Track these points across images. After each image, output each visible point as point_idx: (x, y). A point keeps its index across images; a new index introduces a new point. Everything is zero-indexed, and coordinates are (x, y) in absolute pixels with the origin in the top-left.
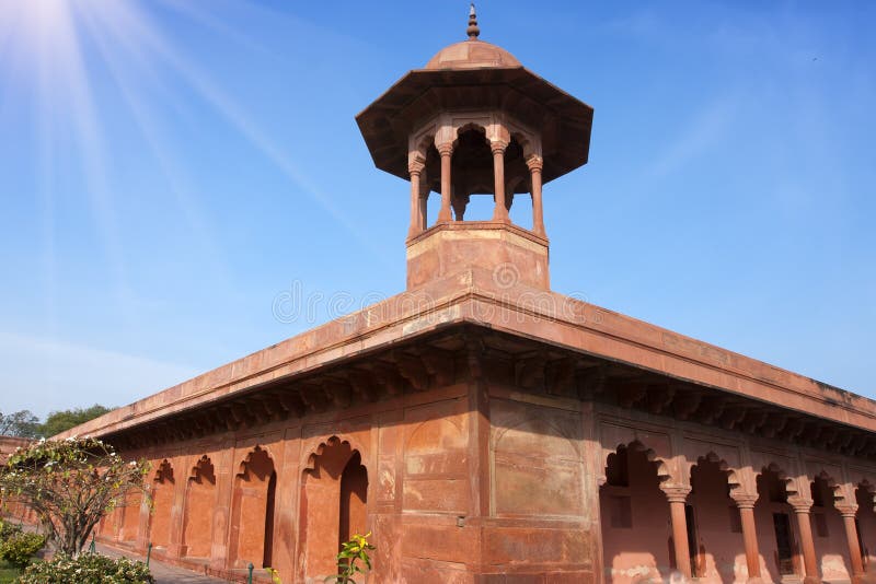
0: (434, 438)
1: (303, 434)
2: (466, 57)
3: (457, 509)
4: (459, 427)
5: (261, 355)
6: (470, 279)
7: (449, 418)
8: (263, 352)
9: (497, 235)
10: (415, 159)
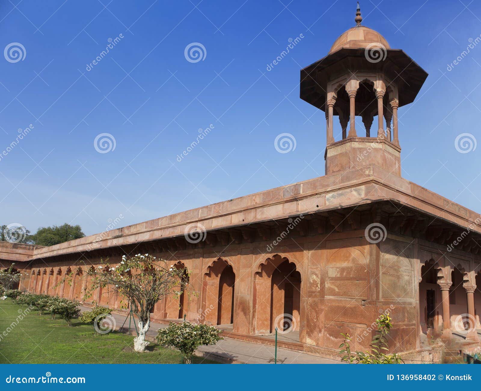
0: (346, 258)
1: (255, 252)
2: (363, 39)
3: (361, 296)
4: (363, 253)
5: (221, 205)
6: (372, 172)
7: (356, 247)
8: (223, 203)
9: (380, 146)
10: (331, 97)
